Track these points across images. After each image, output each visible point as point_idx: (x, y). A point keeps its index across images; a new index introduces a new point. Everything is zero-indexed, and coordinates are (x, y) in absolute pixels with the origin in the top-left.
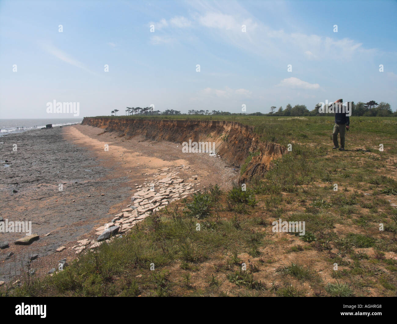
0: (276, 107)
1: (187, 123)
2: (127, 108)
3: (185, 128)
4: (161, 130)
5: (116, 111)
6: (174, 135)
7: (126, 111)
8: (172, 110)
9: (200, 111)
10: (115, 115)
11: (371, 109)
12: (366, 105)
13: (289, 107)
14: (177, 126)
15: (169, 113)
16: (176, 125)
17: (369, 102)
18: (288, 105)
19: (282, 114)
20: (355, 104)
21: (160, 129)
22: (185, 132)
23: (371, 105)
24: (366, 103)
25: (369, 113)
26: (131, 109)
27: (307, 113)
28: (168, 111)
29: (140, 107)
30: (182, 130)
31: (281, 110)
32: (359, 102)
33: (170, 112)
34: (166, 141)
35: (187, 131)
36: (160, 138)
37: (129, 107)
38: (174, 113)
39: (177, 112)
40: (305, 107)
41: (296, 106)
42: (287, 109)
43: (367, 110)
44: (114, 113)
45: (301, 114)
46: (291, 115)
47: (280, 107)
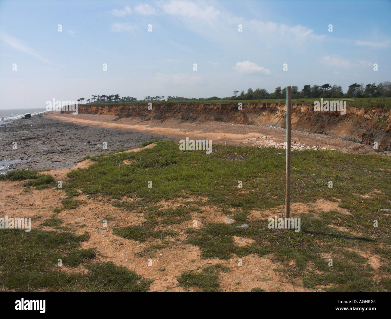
0: (238, 92)
1: (232, 106)
2: (93, 96)
3: (229, 110)
4: (202, 112)
5: (82, 99)
6: (220, 116)
7: (92, 99)
8: (128, 97)
9: (156, 97)
10: (81, 104)
11: (325, 91)
12: (321, 88)
13: (250, 90)
14: (221, 109)
15: (125, 100)
16: (221, 107)
17: (324, 85)
18: (249, 89)
19: (245, 98)
20: (311, 87)
21: (200, 112)
22: (229, 114)
23: (325, 88)
24: (321, 86)
25: (324, 95)
26: (96, 97)
27: (268, 96)
28: (125, 98)
29: (106, 95)
30: (227, 112)
31: (242, 94)
32: (314, 85)
33: (127, 99)
34: (212, 121)
35: (231, 112)
36: (203, 119)
37: (95, 95)
38: (130, 99)
39: (133, 99)
40: (265, 91)
41: (256, 90)
42: (249, 93)
43: (322, 92)
44: (80, 101)
45: (262, 97)
46: (253, 98)
47: (242, 91)
